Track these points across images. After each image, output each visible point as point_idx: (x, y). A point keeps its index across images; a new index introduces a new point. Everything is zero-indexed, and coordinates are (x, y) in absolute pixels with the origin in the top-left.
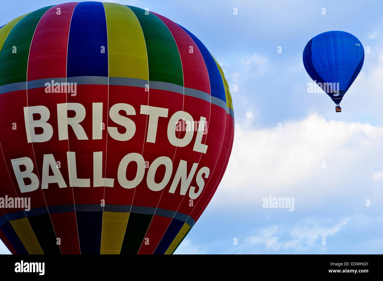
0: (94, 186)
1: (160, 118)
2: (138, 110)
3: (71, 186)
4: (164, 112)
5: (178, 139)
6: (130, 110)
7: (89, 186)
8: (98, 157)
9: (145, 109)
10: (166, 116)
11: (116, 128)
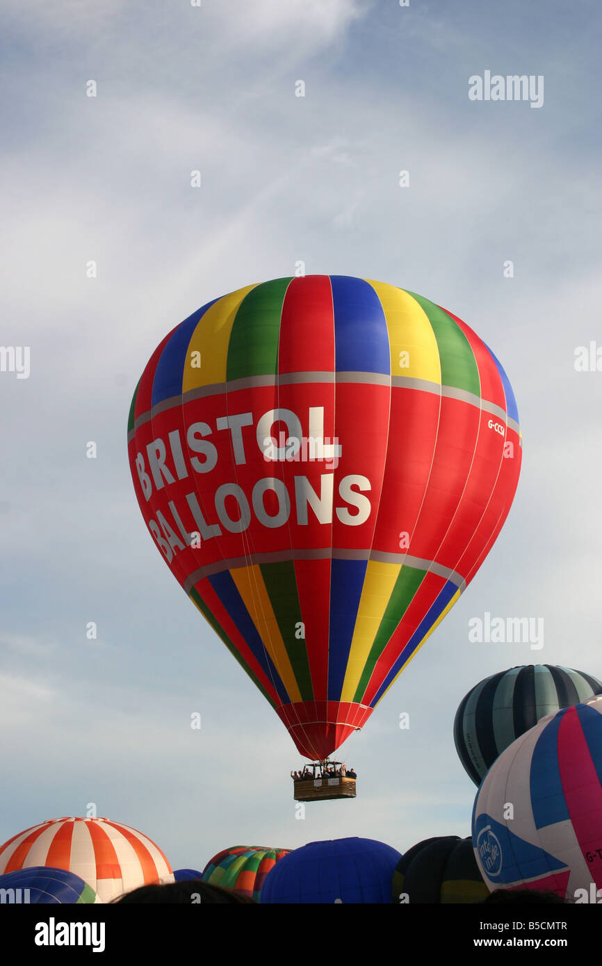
1: (244, 429)
2: (213, 425)
4: (247, 419)
6: (204, 428)
9: (222, 423)
10: (251, 423)
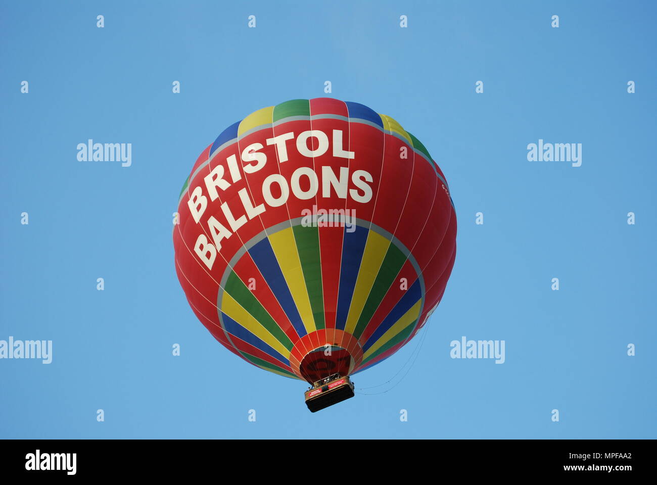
0: (250, 219)
2: (264, 143)
3: (234, 232)
5: (313, 152)
6: (258, 146)
7: (246, 221)
8: (243, 194)
9: (271, 141)
10: (293, 137)
11: (250, 164)
